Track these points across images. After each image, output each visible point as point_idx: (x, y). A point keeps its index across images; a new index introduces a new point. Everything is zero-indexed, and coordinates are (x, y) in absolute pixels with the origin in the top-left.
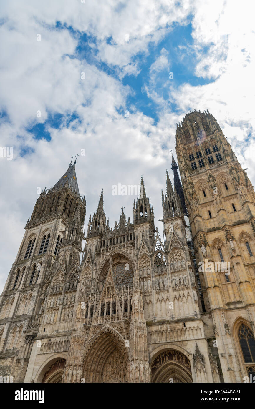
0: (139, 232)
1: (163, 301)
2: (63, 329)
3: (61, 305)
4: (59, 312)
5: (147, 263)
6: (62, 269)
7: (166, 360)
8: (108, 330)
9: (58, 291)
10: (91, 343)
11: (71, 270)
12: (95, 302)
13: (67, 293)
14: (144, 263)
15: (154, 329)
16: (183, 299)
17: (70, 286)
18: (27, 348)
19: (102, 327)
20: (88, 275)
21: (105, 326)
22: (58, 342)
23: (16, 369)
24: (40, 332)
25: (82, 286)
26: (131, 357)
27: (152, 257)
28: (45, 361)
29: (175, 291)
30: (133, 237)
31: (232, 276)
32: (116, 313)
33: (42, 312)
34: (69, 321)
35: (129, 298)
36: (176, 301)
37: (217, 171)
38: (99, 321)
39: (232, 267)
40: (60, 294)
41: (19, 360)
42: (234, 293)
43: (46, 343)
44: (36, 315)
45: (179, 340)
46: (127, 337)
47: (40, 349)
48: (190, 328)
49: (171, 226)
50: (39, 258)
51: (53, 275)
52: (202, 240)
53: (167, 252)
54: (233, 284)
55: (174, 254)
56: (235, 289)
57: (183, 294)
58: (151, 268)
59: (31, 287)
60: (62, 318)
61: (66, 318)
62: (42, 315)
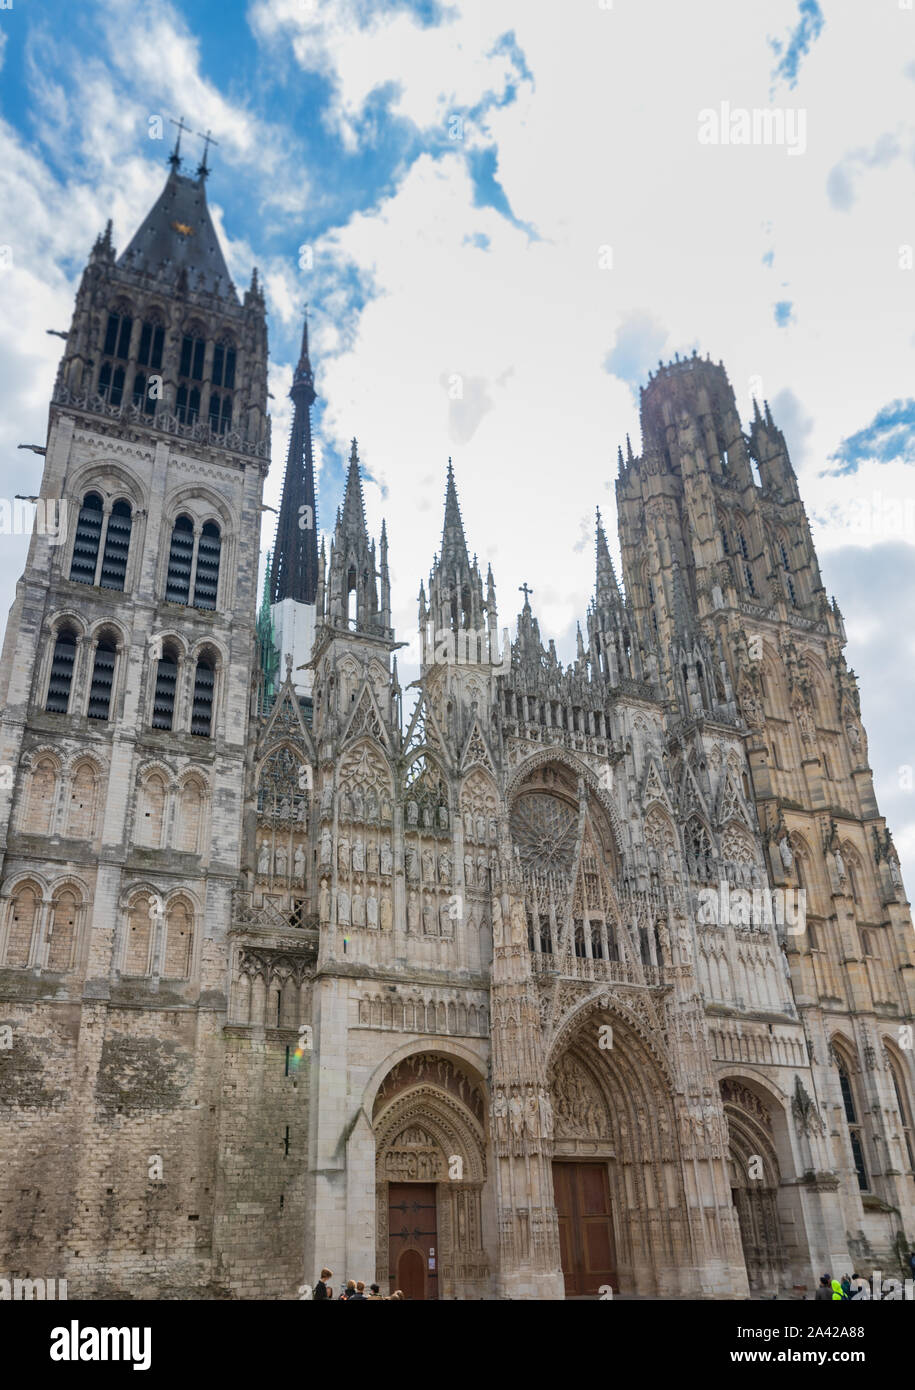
0: (632, 723)
4: (398, 896)
5: (665, 834)
8: (609, 1005)
9: (375, 818)
13: (415, 836)
14: (655, 832)
16: (758, 965)
17: (421, 813)
18: (254, 991)
19: (588, 991)
20: (482, 799)
21: (600, 989)
22: (427, 1001)
23: (233, 1060)
24: (331, 949)
25: (469, 831)
26: (692, 1087)
27: (681, 823)
28: (388, 1054)
29: (739, 938)
30: (603, 728)
31: (819, 937)
32: (623, 959)
33: (323, 877)
34: (446, 941)
35: (651, 925)
36: (741, 964)
37: (800, 638)
38: (575, 971)
39: (827, 916)
40: (387, 830)
41: (242, 1032)
42: (823, 977)
43: (378, 997)
44: (244, 871)
45: (761, 1061)
46: (663, 1033)
47: (356, 1012)
48: (782, 1039)
49: (718, 750)
50: (196, 623)
51: (335, 742)
52: (785, 827)
53: (719, 826)
54: (823, 956)
55: (730, 839)
56: (825, 968)
57: (757, 954)
58: (680, 855)
59: (182, 743)
60: (414, 921)
61: (432, 926)
62: (326, 891)
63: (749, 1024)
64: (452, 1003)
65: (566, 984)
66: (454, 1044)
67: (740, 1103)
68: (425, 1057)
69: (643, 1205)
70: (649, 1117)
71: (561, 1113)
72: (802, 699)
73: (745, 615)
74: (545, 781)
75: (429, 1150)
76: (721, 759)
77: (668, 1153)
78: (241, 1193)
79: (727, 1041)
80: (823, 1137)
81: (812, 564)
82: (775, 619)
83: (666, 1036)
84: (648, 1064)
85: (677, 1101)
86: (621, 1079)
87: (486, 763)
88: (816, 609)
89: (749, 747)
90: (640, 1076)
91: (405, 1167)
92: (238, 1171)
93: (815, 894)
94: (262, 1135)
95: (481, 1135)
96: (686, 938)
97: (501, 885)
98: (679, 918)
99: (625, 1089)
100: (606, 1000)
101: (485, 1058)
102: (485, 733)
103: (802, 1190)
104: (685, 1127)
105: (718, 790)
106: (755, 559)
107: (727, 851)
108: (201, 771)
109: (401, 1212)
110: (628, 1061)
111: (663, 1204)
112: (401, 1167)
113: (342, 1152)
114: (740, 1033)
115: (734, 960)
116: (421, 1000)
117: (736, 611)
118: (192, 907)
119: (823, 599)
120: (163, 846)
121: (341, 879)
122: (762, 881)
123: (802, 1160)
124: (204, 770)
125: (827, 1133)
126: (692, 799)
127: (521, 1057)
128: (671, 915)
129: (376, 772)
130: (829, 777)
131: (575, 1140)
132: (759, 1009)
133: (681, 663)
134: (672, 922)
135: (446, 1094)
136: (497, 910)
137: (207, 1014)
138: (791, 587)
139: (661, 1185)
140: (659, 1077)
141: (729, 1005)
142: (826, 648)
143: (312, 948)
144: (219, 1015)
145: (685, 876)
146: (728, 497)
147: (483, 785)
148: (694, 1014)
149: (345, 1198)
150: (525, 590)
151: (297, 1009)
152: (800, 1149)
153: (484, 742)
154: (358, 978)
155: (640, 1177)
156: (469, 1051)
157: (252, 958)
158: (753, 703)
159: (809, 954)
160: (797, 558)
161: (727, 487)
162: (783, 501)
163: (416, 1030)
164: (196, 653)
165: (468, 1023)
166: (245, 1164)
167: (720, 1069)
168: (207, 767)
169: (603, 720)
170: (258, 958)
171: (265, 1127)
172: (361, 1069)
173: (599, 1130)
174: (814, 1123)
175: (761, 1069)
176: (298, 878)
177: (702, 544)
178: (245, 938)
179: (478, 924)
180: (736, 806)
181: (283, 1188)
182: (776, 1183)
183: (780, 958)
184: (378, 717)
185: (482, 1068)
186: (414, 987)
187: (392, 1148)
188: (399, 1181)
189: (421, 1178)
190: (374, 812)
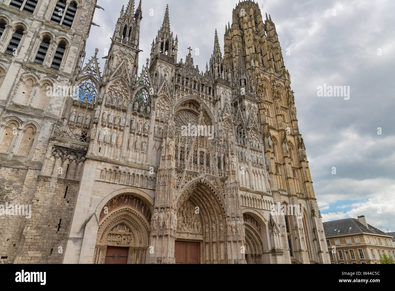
0: (221, 92)
3: (128, 126)
4: (126, 134)
5: (230, 128)
6: (124, 77)
8: (204, 182)
9: (121, 106)
11: (140, 88)
12: (186, 146)
13: (135, 114)
14: (227, 127)
16: (259, 175)
17: (140, 107)
18: (56, 163)
19: (197, 176)
20: (164, 106)
21: (202, 176)
22: (131, 174)
23: (40, 190)
24: (93, 150)
25: (158, 116)
26: (232, 214)
27: (236, 125)
28: (111, 192)
29: (253, 165)
30: (212, 92)
31: (279, 170)
32: (211, 167)
33: (94, 123)
34: (143, 153)
36: (253, 174)
37: (277, 79)
38: (192, 168)
39: (282, 163)
40: (125, 111)
41: (46, 179)
42: (280, 183)
43: (110, 170)
44: (63, 119)
45: (258, 208)
46: (223, 194)
47: (99, 174)
48: (266, 201)
49: (250, 106)
50: (60, 30)
51: (108, 77)
52: (270, 133)
53: (248, 128)
54: (280, 176)
55: (252, 133)
56: (281, 180)
57: (259, 172)
58: (234, 136)
59: (44, 69)
60: (131, 144)
61: (138, 147)
62: (95, 128)
63: (255, 194)
64: (142, 175)
65: (188, 172)
66: (141, 191)
67: (250, 223)
68: (129, 196)
69: (212, 258)
70: (216, 225)
71: (184, 222)
72: (277, 96)
73: (260, 70)
74: (190, 107)
75: (128, 233)
76: (250, 108)
77: (222, 239)
78: (31, 247)
79: (247, 199)
80: (279, 236)
81: (281, 59)
82: (269, 72)
83: (224, 195)
84: (217, 205)
85: (227, 219)
86: (207, 211)
87: (167, 94)
88: (282, 72)
89: (260, 108)
90: (214, 209)
91: (116, 240)
92: (32, 237)
93: (279, 156)
94: (48, 222)
95: (149, 228)
96: (234, 161)
97: (166, 134)
98: (232, 154)
99: (208, 214)
100: (203, 180)
101: (153, 197)
102: (168, 85)
103: (270, 255)
104: (229, 229)
105: (249, 118)
106: (264, 56)
107: (250, 137)
108: (51, 80)
109: (112, 258)
110: (210, 204)
111: (219, 258)
112: (114, 240)
113: (83, 230)
114: (251, 197)
115: (251, 173)
116: (129, 173)
117: (258, 67)
118: (36, 129)
119: (284, 70)
120: (28, 105)
121: (102, 125)
122: (262, 148)
123: (271, 244)
124: (52, 80)
125: (280, 234)
126: (240, 119)
127: (166, 197)
128: (230, 153)
129: (123, 91)
130: (284, 121)
131: (188, 233)
132: (258, 190)
133: (239, 79)
134: (230, 156)
135: (136, 211)
136: (164, 143)
137: (32, 171)
138: (275, 66)
139: (219, 250)
140: (221, 210)
141: (248, 188)
142: (284, 83)
143: (86, 149)
144: (37, 171)
145: (236, 143)
146: (257, 37)
147: (165, 102)
148: (235, 187)
149: (80, 250)
150: (190, 49)
151: (75, 173)
152: (270, 240)
153: (167, 88)
154: (102, 161)
155: (211, 248)
156: (146, 194)
157: (58, 150)
158: (262, 95)
159: (276, 174)
160: (277, 58)
161: (257, 34)
162: (273, 42)
163: (125, 184)
164: (58, 41)
165: (148, 184)
166: (36, 234)
167: (244, 209)
168: (54, 79)
169: (212, 90)
170: (61, 151)
171: (49, 219)
172: (98, 197)
173: (198, 230)
174: (275, 231)
175: (258, 210)
176: (86, 125)
177: (249, 48)
178: (56, 142)
179: (157, 148)
180: (255, 123)
181: (53, 246)
182: (262, 253)
183: (266, 173)
184: (127, 72)
185: (151, 201)
186: (127, 168)
187: (111, 232)
188: (112, 245)
189: (122, 245)
190: (120, 103)
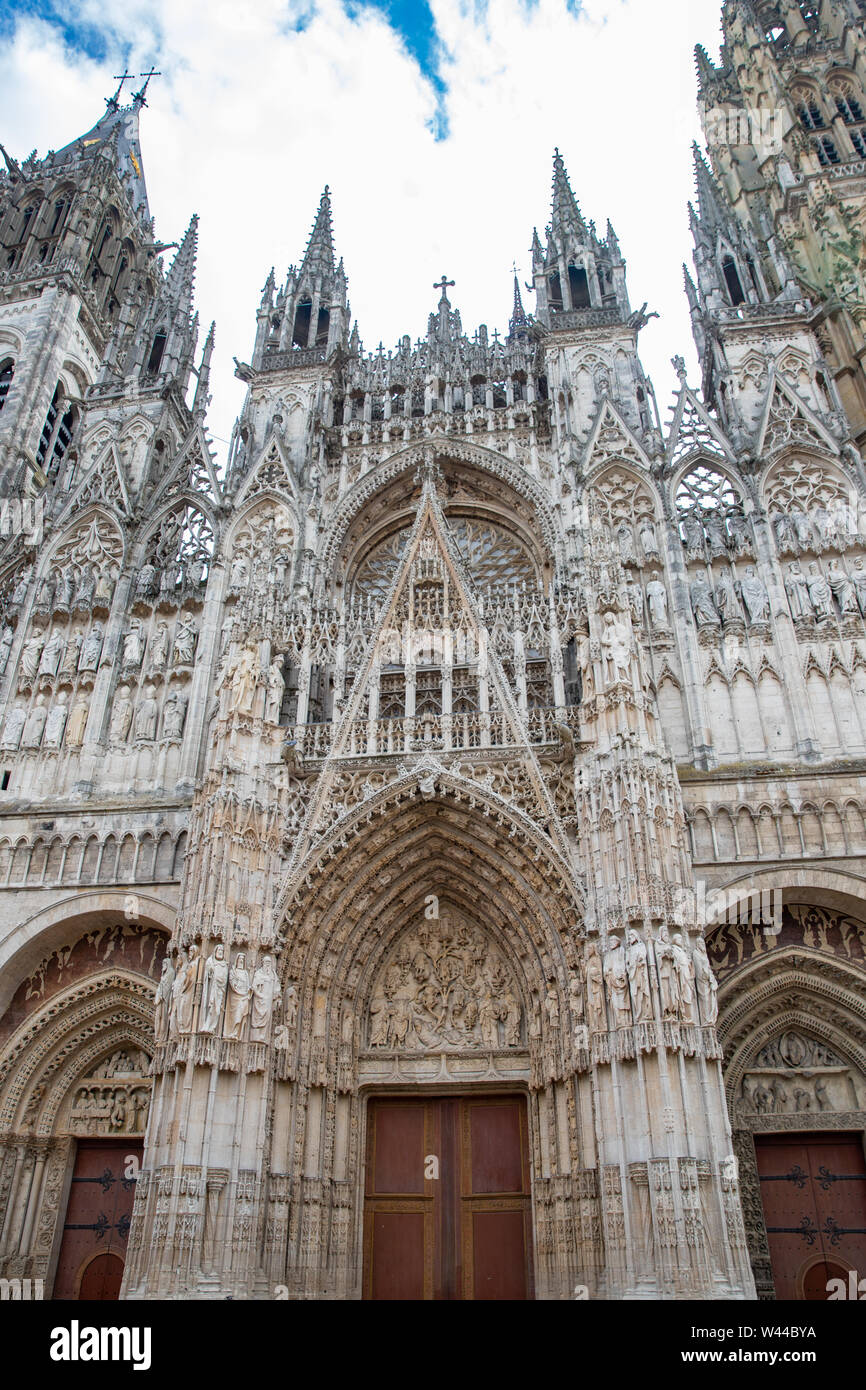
0: (574, 366)
1: (741, 678)
2: (124, 779)
3: (107, 664)
4: (98, 698)
5: (636, 503)
6: (106, 500)
7: (764, 946)
8: (438, 790)
9: (84, 600)
10: (329, 846)
11: (165, 508)
12: (340, 652)
13: (142, 612)
14: (614, 506)
15: (710, 800)
19: (393, 773)
20: (270, 536)
22: (102, 838)
26: (613, 913)
27: (665, 476)
28: (20, 923)
29: (805, 635)
30: (531, 389)
32: (484, 708)
35: (556, 640)
36: (815, 682)
38: (373, 743)
40: (99, 614)
43: (22, 840)
53: (751, 463)
55: (789, 479)
60: (118, 725)
61: (144, 727)
63: (821, 783)
64: (147, 835)
65: (348, 767)
68: (121, 929)
69: (555, 1169)
76: (766, 367)
77: (576, 1058)
87: (284, 485)
91: (105, 1113)
96: (614, 641)
100: (434, 781)
102: (287, 450)
105: (762, 413)
107: (779, 500)
109: (100, 1187)
111: (576, 1165)
112: (96, 1113)
114: (796, 804)
115: (799, 675)
116: (93, 837)
117: (816, 177)
131: (439, 1054)
139: (574, 1123)
140: (562, 910)
141: (782, 758)
147: (278, 519)
150: (443, 284)
153: (282, 462)
180: (800, 424)
184: (119, 477)
186: (86, 819)
187: (87, 1081)
188: (90, 1135)
189: (131, 1131)
190: (83, 593)
